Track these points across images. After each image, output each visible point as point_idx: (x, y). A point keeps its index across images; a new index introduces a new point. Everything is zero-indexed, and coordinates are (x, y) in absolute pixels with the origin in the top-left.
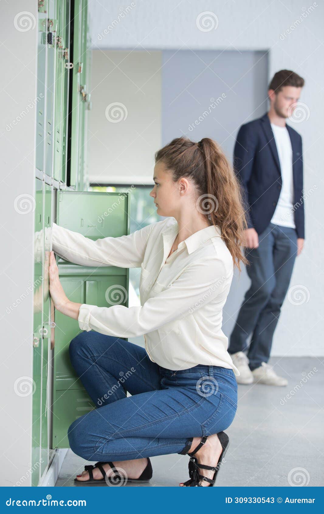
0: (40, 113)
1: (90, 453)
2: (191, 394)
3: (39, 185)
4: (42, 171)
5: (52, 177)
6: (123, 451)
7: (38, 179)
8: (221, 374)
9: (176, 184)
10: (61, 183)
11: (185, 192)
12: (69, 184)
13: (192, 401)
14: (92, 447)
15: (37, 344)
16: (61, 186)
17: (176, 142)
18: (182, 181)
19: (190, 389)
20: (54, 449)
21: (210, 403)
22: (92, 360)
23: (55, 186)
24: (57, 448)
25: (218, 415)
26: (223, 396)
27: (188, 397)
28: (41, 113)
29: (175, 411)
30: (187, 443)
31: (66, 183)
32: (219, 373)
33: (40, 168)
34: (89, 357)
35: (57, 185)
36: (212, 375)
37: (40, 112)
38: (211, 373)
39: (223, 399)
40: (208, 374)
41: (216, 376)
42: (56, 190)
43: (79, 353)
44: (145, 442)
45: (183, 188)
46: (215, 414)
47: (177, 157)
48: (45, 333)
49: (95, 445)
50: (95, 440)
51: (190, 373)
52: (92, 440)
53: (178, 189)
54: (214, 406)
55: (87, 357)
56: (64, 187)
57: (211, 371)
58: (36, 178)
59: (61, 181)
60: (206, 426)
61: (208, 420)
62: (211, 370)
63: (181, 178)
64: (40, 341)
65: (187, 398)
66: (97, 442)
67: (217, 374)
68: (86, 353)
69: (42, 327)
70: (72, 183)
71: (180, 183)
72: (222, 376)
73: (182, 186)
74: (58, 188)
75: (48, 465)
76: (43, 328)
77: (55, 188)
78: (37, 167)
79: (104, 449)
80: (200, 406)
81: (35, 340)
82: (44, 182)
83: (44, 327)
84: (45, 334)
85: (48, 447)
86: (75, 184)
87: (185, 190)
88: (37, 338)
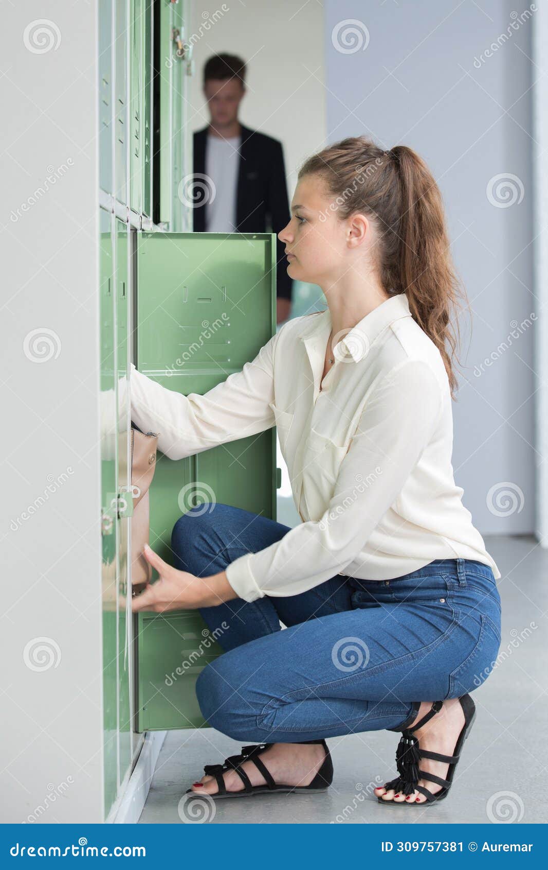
0: (105, 82)
1: (247, 725)
2: (429, 615)
3: (104, 222)
4: (110, 195)
5: (128, 205)
6: (308, 726)
7: (104, 211)
8: (478, 578)
9: (343, 225)
10: (143, 217)
11: (359, 240)
12: (157, 220)
13: (433, 629)
14: (254, 716)
15: (108, 528)
16: (144, 223)
17: (351, 144)
18: (357, 221)
19: (425, 606)
20: (141, 733)
21: (466, 631)
22: (223, 557)
23: (133, 224)
24: (147, 731)
25: (477, 656)
26: (484, 619)
27: (426, 620)
28: (107, 83)
29: (407, 649)
30: (411, 713)
31: (151, 218)
32: (474, 574)
33: (106, 189)
34: (217, 551)
35: (135, 220)
36: (463, 578)
37: (104, 80)
38: (462, 574)
39: (485, 626)
40: (456, 578)
41: (470, 582)
42: (134, 231)
43: (196, 545)
44: (346, 707)
45: (358, 233)
46: (473, 654)
47: (351, 175)
48: (122, 506)
49: (259, 712)
50: (261, 703)
51: (420, 577)
52: (255, 701)
53: (346, 235)
54: (472, 637)
55: (212, 552)
56: (149, 226)
57: (461, 571)
58: (101, 207)
59: (143, 214)
60: (457, 677)
61: (462, 665)
62: (461, 569)
63: (355, 214)
64: (114, 522)
65: (424, 623)
66: (264, 706)
67: (471, 578)
68: (212, 544)
69: (117, 497)
70: (163, 217)
71: (352, 223)
72: (480, 581)
73: (355, 231)
74: (138, 227)
75: (132, 762)
76: (119, 497)
77: (134, 227)
78: (101, 187)
79: (275, 720)
80: (448, 639)
81: (104, 521)
82: (113, 216)
83: (121, 496)
84: (121, 510)
85: (132, 729)
86: (167, 220)
87: (360, 237)
88: (108, 517)
